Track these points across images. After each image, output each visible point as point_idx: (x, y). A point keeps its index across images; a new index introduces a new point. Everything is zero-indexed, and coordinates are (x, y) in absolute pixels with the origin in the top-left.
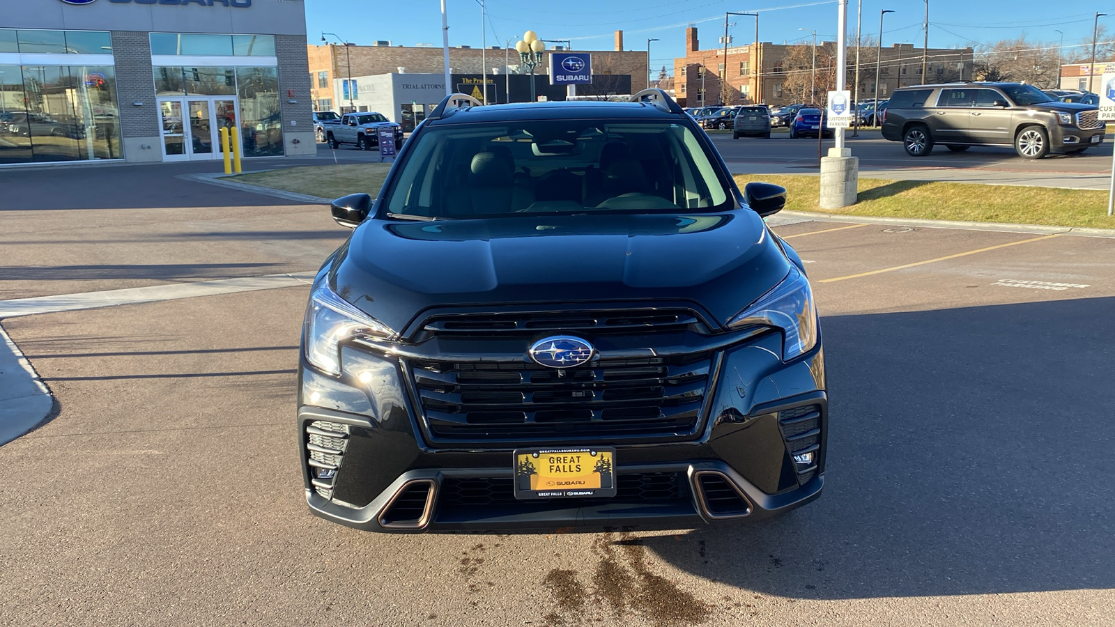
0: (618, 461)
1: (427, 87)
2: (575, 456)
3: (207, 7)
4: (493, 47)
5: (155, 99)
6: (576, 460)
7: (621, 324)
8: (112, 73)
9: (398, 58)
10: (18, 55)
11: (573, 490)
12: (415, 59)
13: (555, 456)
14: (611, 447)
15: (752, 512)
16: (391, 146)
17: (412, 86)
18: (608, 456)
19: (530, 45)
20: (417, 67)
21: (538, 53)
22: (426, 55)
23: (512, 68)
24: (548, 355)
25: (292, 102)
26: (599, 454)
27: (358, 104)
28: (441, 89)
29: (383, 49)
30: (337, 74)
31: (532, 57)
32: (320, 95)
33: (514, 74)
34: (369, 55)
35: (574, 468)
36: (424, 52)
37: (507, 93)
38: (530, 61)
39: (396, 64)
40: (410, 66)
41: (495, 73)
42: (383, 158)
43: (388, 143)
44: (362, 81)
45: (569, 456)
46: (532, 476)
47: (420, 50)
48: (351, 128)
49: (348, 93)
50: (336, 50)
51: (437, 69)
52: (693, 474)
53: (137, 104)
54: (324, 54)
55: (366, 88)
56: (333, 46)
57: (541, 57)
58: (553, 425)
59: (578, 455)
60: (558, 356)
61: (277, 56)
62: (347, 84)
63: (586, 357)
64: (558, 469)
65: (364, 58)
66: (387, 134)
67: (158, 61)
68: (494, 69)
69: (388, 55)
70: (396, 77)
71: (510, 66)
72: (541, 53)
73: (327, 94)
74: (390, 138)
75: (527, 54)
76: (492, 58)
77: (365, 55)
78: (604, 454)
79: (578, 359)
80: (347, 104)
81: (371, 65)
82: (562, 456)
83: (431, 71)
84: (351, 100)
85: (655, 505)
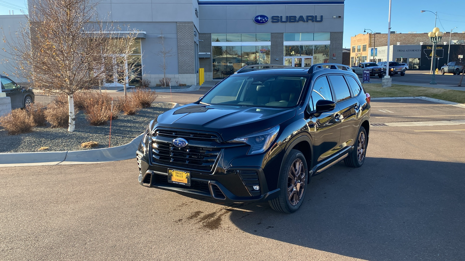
0: (191, 176)
1: (409, 51)
2: (181, 173)
3: (306, 23)
4: (446, 32)
5: (283, 58)
6: (182, 174)
7: (202, 137)
8: (270, 48)
9: (399, 39)
10: (241, 42)
11: (181, 183)
12: (407, 38)
13: (177, 172)
14: (189, 172)
15: (226, 199)
16: (368, 77)
17: (402, 50)
18: (189, 174)
19: (435, 34)
20: (407, 42)
21: (439, 37)
22: (412, 37)
23: (455, 42)
24: (177, 143)
25: (334, 58)
26: (187, 173)
27: (377, 58)
28: (416, 52)
29: (392, 35)
30: (370, 45)
31: (436, 39)
32: (362, 54)
33: (455, 44)
34: (386, 37)
35: (181, 176)
36: (411, 36)
37: (449, 53)
38: (435, 41)
39: (397, 41)
40: (404, 42)
41: (445, 44)
42: (364, 82)
43: (367, 75)
44: (379, 49)
45: (180, 173)
46: (172, 176)
47: (409, 34)
48: (362, 69)
49: (373, 53)
50: (371, 36)
51: (416, 43)
52: (210, 183)
53: (276, 59)
54: (366, 37)
55: (382, 51)
56: (370, 34)
57: (441, 39)
58: (177, 163)
59: (182, 173)
60: (179, 143)
61: (331, 41)
62: (373, 50)
63: (185, 145)
64: (178, 176)
65: (383, 39)
66: (367, 72)
67: (286, 43)
68: (444, 42)
69: (394, 37)
70: (395, 47)
71: (453, 41)
72: (441, 37)
73: (365, 54)
74: (368, 74)
75: (434, 38)
76: (445, 38)
77: (384, 38)
78: (188, 173)
79: (183, 145)
80: (372, 58)
81: (386, 41)
82: (179, 172)
83: (414, 44)
84: (374, 56)
85: (202, 192)
